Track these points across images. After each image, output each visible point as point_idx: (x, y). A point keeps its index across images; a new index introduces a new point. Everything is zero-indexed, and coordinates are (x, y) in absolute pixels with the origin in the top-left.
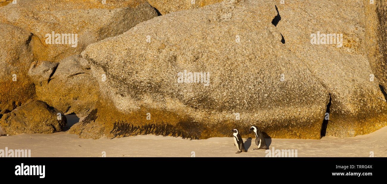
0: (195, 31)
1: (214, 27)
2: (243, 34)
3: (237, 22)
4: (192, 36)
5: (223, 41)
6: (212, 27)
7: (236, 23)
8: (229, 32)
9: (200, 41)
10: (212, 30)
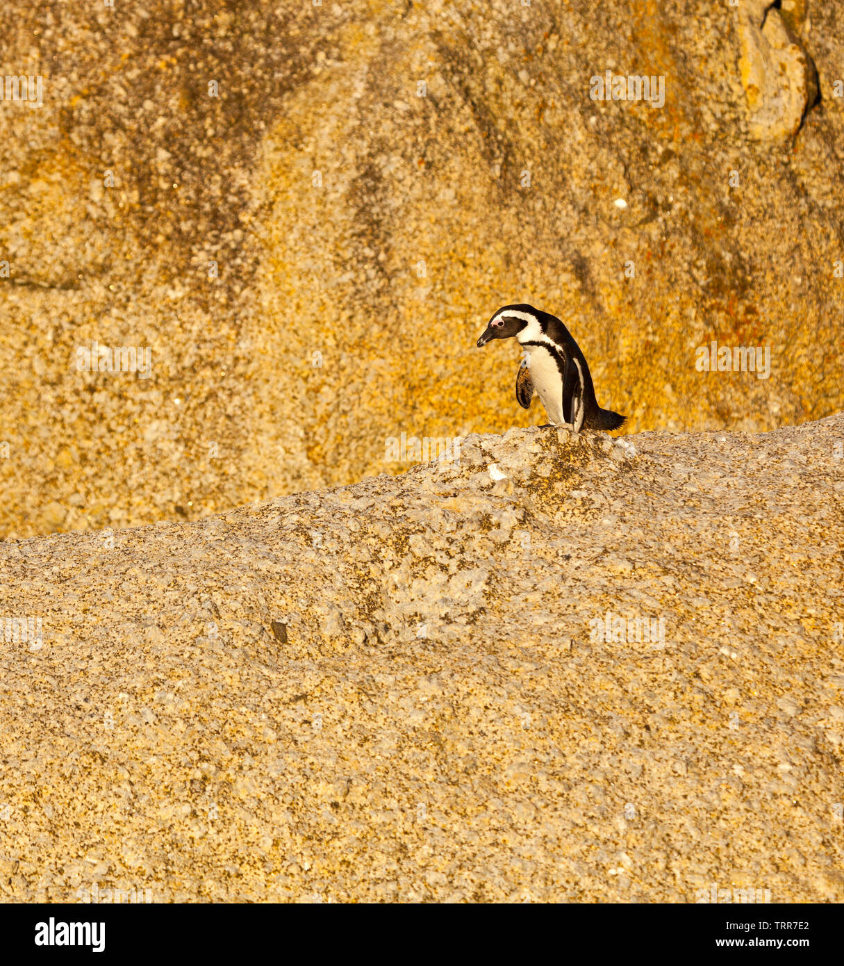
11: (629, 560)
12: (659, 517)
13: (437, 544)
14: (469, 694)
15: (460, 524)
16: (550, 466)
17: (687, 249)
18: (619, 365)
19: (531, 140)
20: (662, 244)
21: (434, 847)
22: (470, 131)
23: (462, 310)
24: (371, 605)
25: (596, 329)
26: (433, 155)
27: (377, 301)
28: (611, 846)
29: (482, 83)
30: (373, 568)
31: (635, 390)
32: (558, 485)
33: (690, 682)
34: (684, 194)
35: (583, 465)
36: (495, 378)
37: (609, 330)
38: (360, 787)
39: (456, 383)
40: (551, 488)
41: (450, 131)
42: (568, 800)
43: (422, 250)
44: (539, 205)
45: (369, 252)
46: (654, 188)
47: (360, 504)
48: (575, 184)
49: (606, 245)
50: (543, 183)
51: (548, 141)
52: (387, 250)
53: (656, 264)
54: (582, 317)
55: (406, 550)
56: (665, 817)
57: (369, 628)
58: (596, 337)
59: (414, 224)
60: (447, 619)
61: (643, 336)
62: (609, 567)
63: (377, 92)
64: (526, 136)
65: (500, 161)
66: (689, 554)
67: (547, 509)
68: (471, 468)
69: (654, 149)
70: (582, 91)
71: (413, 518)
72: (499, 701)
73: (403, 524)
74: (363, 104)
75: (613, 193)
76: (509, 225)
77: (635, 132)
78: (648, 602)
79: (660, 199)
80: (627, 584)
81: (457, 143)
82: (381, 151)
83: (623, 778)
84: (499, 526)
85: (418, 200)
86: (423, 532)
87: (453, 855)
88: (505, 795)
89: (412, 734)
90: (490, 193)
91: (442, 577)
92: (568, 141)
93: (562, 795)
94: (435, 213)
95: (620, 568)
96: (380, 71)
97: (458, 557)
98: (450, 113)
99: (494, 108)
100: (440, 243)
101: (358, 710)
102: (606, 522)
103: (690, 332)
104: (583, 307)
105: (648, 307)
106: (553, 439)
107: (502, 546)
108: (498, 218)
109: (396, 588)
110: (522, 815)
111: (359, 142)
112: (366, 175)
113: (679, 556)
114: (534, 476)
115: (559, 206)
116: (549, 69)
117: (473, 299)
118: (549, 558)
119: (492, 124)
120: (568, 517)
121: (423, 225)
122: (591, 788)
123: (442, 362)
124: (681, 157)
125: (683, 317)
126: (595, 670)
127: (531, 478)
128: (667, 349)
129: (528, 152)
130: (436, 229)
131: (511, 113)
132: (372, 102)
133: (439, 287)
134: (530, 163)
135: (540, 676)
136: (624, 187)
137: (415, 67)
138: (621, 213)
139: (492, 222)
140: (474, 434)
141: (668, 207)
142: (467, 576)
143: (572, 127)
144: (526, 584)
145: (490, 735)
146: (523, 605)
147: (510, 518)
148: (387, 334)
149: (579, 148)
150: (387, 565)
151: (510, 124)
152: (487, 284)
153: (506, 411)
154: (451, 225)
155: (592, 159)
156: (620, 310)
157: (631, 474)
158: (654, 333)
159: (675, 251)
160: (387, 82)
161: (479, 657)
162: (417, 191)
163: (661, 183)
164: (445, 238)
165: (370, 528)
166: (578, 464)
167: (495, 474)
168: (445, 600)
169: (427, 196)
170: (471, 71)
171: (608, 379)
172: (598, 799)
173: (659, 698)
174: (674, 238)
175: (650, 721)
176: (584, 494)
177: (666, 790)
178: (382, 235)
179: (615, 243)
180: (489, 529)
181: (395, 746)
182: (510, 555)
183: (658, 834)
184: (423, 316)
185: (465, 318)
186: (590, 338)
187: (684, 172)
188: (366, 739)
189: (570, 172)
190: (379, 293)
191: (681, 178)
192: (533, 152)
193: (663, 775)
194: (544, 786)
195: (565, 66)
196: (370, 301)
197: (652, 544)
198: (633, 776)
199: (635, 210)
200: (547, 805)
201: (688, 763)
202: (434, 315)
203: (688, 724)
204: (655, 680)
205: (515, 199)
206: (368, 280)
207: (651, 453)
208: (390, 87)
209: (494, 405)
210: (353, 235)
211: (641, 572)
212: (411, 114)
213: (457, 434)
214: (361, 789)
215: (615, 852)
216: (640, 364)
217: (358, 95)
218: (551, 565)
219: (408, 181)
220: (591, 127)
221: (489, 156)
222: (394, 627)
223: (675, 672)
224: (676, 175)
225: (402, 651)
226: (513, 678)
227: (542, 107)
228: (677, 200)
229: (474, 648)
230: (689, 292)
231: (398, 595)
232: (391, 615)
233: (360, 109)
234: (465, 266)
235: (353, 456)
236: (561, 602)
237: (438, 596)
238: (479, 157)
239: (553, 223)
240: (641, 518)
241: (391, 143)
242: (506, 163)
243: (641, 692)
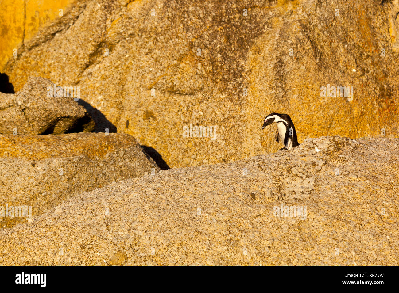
0: (210, 222)
1: (262, 212)
2: (339, 234)
3: (326, 203)
4: (199, 236)
5: (282, 251)
6: (257, 214)
7: (321, 206)
8: (299, 228)
9: (220, 249)
10: (256, 221)
11: (356, 175)
12: (365, 163)
13: (300, 170)
14: (309, 215)
15: (306, 165)
16: (333, 148)
17: (374, 84)
18: (353, 118)
19: (328, 52)
20: (366, 83)
21: (298, 260)
22: (310, 49)
23: (307, 102)
24: (280, 188)
25: (347, 107)
26: (299, 56)
27: (282, 99)
28: (351, 259)
29: (314, 35)
30: (280, 177)
31: (358, 125)
32: (335, 153)
33: (374, 211)
34: (373, 68)
35: (343, 147)
36: (317, 122)
37: (351, 108)
38: (277, 242)
39: (305, 123)
40: (333, 154)
41: (304, 49)
42: (338, 246)
43: (295, 84)
44: (330, 71)
45: (280, 85)
46: (364, 66)
47: (277, 159)
48: (341, 65)
49: (350, 83)
50: (331, 64)
51: (333, 52)
52: (285, 84)
53: (364, 88)
54: (342, 104)
55: (290, 172)
56: (366, 251)
57: (279, 195)
58: (347, 110)
59: (293, 76)
60: (302, 192)
61: (360, 110)
62: (350, 177)
63: (282, 37)
64: (326, 50)
65: (319, 58)
66: (374, 174)
67: (332, 160)
68: (310, 148)
69: (364, 55)
70: (343, 37)
71: (293, 163)
72: (318, 217)
73: (290, 165)
74: (278, 41)
75: (352, 67)
76: (321, 77)
77: (358, 49)
78: (362, 188)
79: (366, 69)
80: (355, 182)
81: (306, 52)
82: (283, 55)
83: (354, 240)
84: (318, 165)
85: (294, 69)
86: (295, 167)
87: (304, 262)
88: (319, 244)
89: (292, 226)
90: (315, 67)
91: (301, 180)
92: (339, 52)
93: (336, 244)
94: (299, 73)
95: (354, 178)
96: (283, 31)
97: (306, 174)
98: (304, 44)
99: (317, 42)
100: (300, 82)
101: (276, 219)
102: (349, 164)
103: (374, 108)
104: (343, 101)
105: (362, 101)
106: (334, 140)
107: (319, 171)
108: (318, 74)
109: (287, 183)
110: (324, 250)
111: (277, 52)
112: (279, 62)
113: (371, 174)
114: (328, 151)
115: (336, 71)
116: (333, 31)
117: (310, 98)
118: (333, 175)
119: (316, 47)
120: (338, 163)
121: (296, 77)
122: (345, 243)
123: (301, 117)
124: (372, 57)
125: (372, 104)
126: (346, 208)
127: (327, 151)
128: (368, 113)
129: (327, 55)
130: (299, 78)
131: (322, 44)
132: (281, 40)
133: (300, 95)
134: (327, 59)
135: (330, 209)
136: (355, 66)
137: (294, 30)
138: (354, 73)
139: (316, 76)
140: (311, 138)
141: (368, 72)
142: (309, 180)
143: (340, 48)
144: (326, 182)
145: (315, 227)
146: (325, 188)
147: (321, 163)
148: (285, 109)
149: (342, 54)
150: (285, 177)
151: (322, 47)
152: (315, 94)
153: (320, 131)
154: (304, 77)
155: (346, 57)
156: (354, 102)
157: (357, 150)
158: (364, 109)
159: (370, 84)
160: (285, 34)
161: (312, 204)
162: (294, 67)
163: (366, 64)
164: (302, 80)
165: (280, 166)
166: (341, 147)
167: (317, 150)
168: (302, 187)
169: (297, 68)
170: (310, 31)
171: (350, 122)
172: (347, 246)
173: (365, 216)
174: (370, 81)
175: (362, 223)
176: (343, 156)
177: (367, 243)
178: (284, 79)
179: (353, 82)
180: (315, 166)
181: (287, 230)
182: (321, 174)
183: (364, 256)
184: (296, 103)
185: (308, 104)
186: (345, 110)
187: (373, 61)
188: (278, 228)
189: (339, 61)
190: (283, 97)
191: (372, 63)
192: (328, 55)
193: (366, 239)
194: (331, 242)
195: (338, 30)
196: (280, 99)
197: (363, 171)
198: (357, 239)
199: (358, 72)
200: (332, 248)
201: (373, 235)
202: (299, 103)
203: (373, 224)
204: (364, 211)
205: (323, 69)
206: (279, 93)
207: (363, 144)
208: (286, 36)
209: (316, 130)
210: (275, 79)
211: (360, 179)
212: (292, 44)
213: (306, 138)
214: (277, 243)
215: (352, 261)
216: (360, 118)
217: (277, 38)
218: (333, 177)
219: (291, 64)
220: (345, 48)
221: (315, 56)
222: (287, 195)
223: (369, 208)
224: (371, 62)
225: (289, 202)
226: (322, 210)
227: (331, 42)
228: (371, 70)
229: (310, 201)
230: (374, 97)
231: (288, 185)
232: (286, 191)
233: (277, 42)
234: (308, 88)
235: (275, 144)
236: (336, 188)
237: (300, 186)
238: (312, 57)
239: (334, 76)
240: (360, 163)
241: (287, 52)
242: (320, 59)
243: (359, 214)
